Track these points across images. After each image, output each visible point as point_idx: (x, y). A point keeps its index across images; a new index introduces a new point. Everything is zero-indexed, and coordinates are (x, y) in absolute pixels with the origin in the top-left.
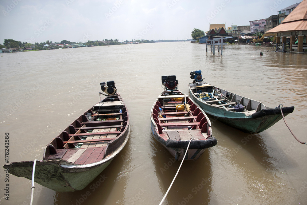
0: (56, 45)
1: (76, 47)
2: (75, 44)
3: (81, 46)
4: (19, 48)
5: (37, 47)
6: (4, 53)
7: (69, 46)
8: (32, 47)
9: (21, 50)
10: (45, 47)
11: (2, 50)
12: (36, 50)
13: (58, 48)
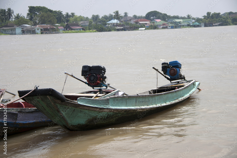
0: (135, 20)
1: (177, 26)
2: (177, 20)
3: (189, 26)
4: (56, 25)
5: (93, 24)
6: (25, 34)
7: (162, 24)
8: (84, 24)
9: (60, 30)
10: (110, 25)
11: (22, 28)
12: (91, 31)
13: (137, 28)
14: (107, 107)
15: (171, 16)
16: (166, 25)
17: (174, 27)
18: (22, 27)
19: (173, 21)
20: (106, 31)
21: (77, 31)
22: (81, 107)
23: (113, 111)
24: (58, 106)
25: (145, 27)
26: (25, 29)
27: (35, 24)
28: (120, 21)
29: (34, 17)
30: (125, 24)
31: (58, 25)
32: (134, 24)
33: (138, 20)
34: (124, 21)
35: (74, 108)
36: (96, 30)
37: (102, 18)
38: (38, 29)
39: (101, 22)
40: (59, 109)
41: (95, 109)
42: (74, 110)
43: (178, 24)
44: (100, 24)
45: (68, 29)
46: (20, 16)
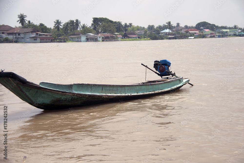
2: (225, 30)
3: (235, 35)
4: (115, 33)
5: (148, 33)
6: (88, 42)
7: (210, 33)
8: (140, 33)
9: (119, 38)
10: (163, 34)
11: (87, 37)
12: (145, 39)
13: (187, 37)
14: (69, 91)
15: (219, 26)
16: (213, 34)
17: (221, 37)
18: (86, 35)
19: (220, 31)
20: (159, 39)
21: (133, 39)
22: (43, 89)
23: (76, 95)
24: (21, 87)
25: (195, 36)
26: (89, 37)
27: (98, 33)
28: (172, 31)
29: (97, 27)
30: (177, 33)
31: (117, 34)
32: (185, 33)
33: (188, 30)
34: (176, 30)
35: (37, 90)
36: (150, 38)
37: (156, 28)
38: (100, 38)
39: (156, 31)
40: (22, 89)
41: (58, 92)
42: (37, 91)
43: (225, 33)
44: (154, 33)
45: (126, 37)
46: (86, 26)
